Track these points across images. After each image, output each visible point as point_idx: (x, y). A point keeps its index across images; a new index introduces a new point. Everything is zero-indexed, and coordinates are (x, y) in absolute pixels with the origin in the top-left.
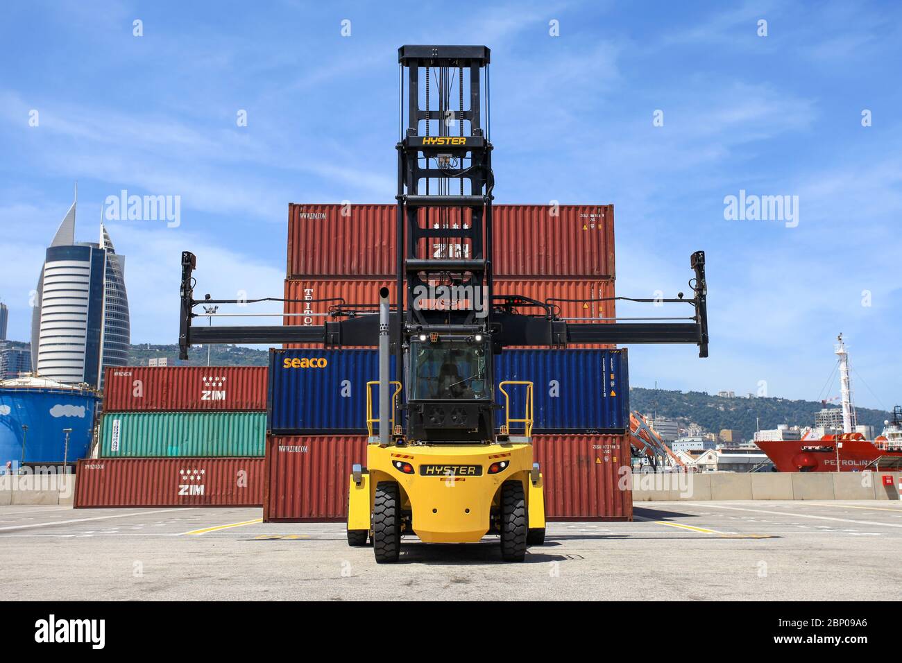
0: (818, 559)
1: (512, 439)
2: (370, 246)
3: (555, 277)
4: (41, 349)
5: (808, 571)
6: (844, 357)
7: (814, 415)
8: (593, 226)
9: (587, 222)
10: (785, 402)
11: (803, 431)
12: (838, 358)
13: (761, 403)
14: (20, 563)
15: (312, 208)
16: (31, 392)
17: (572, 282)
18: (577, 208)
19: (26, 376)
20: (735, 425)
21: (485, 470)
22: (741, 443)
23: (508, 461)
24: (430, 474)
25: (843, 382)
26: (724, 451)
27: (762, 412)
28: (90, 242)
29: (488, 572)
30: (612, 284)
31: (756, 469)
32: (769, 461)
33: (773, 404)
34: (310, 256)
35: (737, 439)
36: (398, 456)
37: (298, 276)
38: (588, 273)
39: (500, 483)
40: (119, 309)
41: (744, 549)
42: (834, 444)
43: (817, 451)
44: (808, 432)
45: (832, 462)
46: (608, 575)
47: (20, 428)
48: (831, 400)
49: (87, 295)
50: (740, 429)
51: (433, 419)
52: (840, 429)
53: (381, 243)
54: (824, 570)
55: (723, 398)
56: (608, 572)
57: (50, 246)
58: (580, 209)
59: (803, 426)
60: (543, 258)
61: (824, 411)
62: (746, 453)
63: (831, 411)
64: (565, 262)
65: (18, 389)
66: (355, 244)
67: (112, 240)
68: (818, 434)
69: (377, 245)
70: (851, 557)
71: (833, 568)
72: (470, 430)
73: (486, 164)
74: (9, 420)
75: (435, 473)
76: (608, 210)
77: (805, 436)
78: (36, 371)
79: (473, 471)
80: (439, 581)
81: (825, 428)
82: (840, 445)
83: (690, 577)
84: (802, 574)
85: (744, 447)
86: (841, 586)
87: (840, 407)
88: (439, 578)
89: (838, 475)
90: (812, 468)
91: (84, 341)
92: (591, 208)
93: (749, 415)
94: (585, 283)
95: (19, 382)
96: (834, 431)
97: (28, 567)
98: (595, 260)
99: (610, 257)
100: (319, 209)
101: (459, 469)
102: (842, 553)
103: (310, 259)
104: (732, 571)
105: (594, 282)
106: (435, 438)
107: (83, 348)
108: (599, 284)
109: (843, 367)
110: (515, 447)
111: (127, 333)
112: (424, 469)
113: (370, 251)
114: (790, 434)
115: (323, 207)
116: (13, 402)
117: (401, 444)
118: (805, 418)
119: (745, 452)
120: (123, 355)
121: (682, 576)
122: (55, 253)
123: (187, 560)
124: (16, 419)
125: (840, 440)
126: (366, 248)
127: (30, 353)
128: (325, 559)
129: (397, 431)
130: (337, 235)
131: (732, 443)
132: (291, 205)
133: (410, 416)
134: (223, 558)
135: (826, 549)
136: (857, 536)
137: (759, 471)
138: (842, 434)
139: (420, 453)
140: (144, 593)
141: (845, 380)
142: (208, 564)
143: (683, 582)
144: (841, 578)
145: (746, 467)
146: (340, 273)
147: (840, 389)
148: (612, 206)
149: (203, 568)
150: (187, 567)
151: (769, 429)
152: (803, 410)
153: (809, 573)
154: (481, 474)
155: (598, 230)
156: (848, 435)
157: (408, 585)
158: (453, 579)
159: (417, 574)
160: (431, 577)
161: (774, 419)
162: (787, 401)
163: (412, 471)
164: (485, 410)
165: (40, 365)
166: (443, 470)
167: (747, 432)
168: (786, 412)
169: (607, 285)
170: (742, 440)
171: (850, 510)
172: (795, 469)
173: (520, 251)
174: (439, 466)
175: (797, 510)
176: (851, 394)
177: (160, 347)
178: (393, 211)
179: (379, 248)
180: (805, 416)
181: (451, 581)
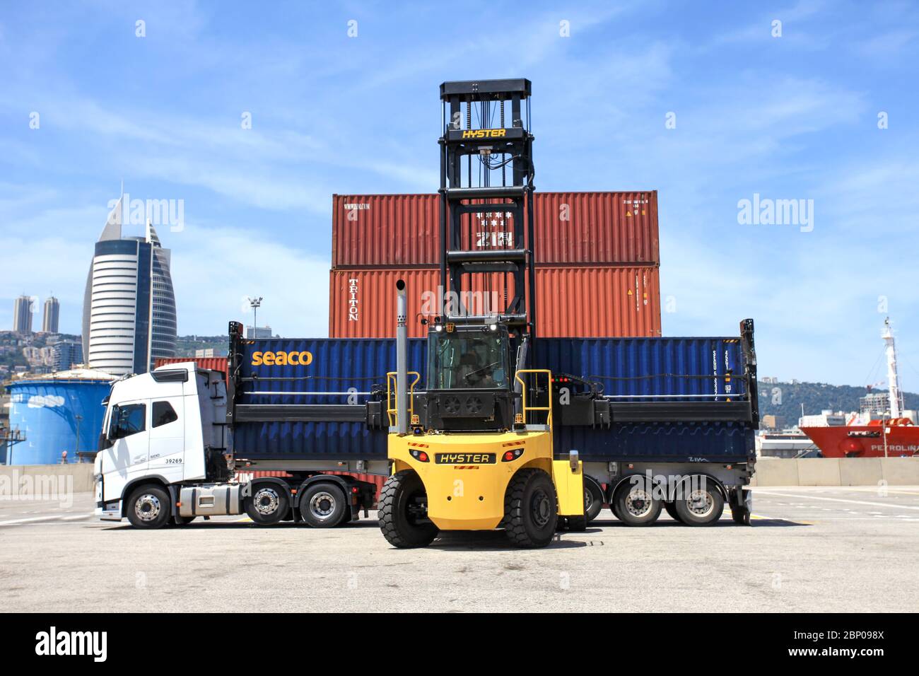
0: (875, 546)
1: (529, 427)
2: (414, 236)
3: (598, 264)
4: (92, 342)
5: (865, 557)
6: (890, 341)
7: (859, 400)
8: (636, 212)
9: (630, 209)
10: (829, 387)
11: (848, 417)
12: (884, 343)
13: (805, 389)
14: (82, 549)
15: (356, 198)
16: (84, 384)
17: (615, 269)
18: (620, 194)
19: (79, 368)
20: (779, 410)
21: (499, 458)
22: (784, 428)
23: (523, 449)
24: (444, 462)
25: (890, 367)
26: (767, 437)
27: (806, 397)
28: (136, 236)
29: (540, 559)
30: (657, 269)
31: (800, 455)
32: (815, 446)
33: (817, 389)
34: (354, 246)
35: (780, 425)
36: (414, 445)
37: (343, 267)
38: (632, 260)
39: (515, 471)
40: (165, 301)
41: (797, 535)
42: (881, 430)
43: (863, 436)
44: (854, 417)
45: (879, 448)
46: (662, 562)
47: (74, 418)
48: (876, 385)
49: (135, 288)
50: (783, 415)
51: (449, 408)
52: (887, 414)
53: (425, 232)
54: (882, 556)
55: (766, 384)
56: (661, 559)
57: (98, 241)
58: (623, 196)
59: (849, 411)
60: (586, 245)
61: (869, 396)
62: (790, 439)
63: (877, 396)
64: (609, 249)
65: (71, 380)
66: (399, 234)
67: (158, 234)
68: (864, 419)
69: (420, 234)
70: (908, 543)
71: (890, 554)
72: (486, 418)
73: (527, 154)
74: (63, 411)
75: (450, 462)
76: (652, 196)
77: (852, 421)
78: (88, 363)
79: (487, 459)
80: (493, 568)
81: (871, 413)
82: (888, 430)
83: (745, 564)
84: (860, 560)
85: (788, 432)
86: (902, 573)
87: (887, 391)
88: (493, 565)
89: (887, 461)
90: (858, 453)
91: (133, 333)
92: (635, 194)
93: (792, 400)
94: (629, 270)
95: (73, 374)
96: (881, 416)
97: (90, 553)
98: (639, 246)
99: (654, 243)
100: (363, 199)
101: (473, 457)
102: (899, 539)
103: (354, 250)
104: (788, 558)
105: (638, 269)
106: (451, 426)
107: (132, 340)
108: (644, 271)
109: (890, 351)
110: (530, 435)
111: (174, 325)
112: (438, 458)
113: (414, 241)
114: (834, 420)
115: (367, 197)
116: (67, 393)
117: (419, 433)
118: (850, 403)
119: (788, 438)
120: (171, 346)
121: (737, 563)
122: (104, 248)
123: (242, 547)
124: (70, 409)
125: (888, 425)
126: (410, 239)
127: (81, 345)
128: (378, 546)
129: (415, 420)
130: (380, 225)
131: (775, 429)
132: (335, 196)
133: (428, 405)
134: (276, 546)
135: (881, 536)
136: (911, 522)
137: (804, 457)
138: (889, 419)
139: (437, 441)
140: (204, 579)
141: (892, 365)
142: (264, 551)
143: (738, 568)
144: (901, 565)
145: (791, 453)
146: (384, 263)
147: (887, 373)
148: (655, 192)
149: (259, 555)
150: (243, 554)
151: (814, 414)
152: (847, 395)
153: (866, 560)
154: (495, 463)
155: (642, 216)
156: (896, 420)
157: (463, 572)
158: (507, 566)
159: (470, 561)
160: (484, 564)
161: (818, 404)
162: (831, 386)
163: (427, 460)
164: (501, 398)
165: (91, 357)
166: (457, 459)
167: (790, 417)
168: (831, 397)
169: (651, 271)
170: (786, 426)
171: (901, 496)
172: (841, 454)
173: (564, 238)
174: (453, 455)
175: (847, 496)
176: (899, 379)
177: (206, 339)
178: (436, 201)
179: (422, 237)
180: (849, 401)
181: (505, 568)
